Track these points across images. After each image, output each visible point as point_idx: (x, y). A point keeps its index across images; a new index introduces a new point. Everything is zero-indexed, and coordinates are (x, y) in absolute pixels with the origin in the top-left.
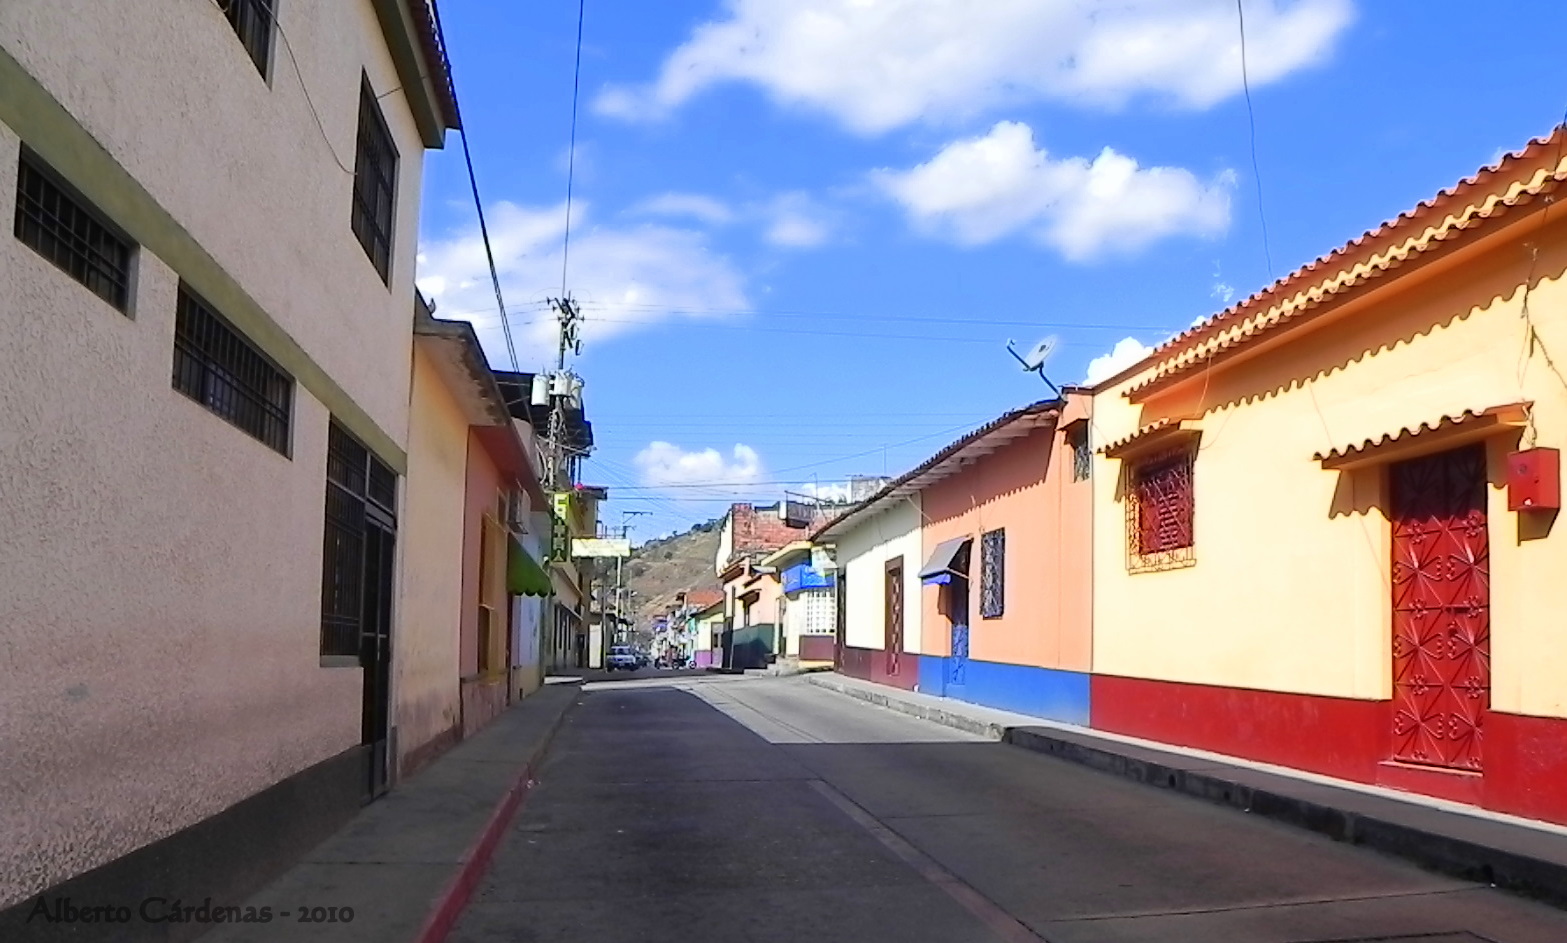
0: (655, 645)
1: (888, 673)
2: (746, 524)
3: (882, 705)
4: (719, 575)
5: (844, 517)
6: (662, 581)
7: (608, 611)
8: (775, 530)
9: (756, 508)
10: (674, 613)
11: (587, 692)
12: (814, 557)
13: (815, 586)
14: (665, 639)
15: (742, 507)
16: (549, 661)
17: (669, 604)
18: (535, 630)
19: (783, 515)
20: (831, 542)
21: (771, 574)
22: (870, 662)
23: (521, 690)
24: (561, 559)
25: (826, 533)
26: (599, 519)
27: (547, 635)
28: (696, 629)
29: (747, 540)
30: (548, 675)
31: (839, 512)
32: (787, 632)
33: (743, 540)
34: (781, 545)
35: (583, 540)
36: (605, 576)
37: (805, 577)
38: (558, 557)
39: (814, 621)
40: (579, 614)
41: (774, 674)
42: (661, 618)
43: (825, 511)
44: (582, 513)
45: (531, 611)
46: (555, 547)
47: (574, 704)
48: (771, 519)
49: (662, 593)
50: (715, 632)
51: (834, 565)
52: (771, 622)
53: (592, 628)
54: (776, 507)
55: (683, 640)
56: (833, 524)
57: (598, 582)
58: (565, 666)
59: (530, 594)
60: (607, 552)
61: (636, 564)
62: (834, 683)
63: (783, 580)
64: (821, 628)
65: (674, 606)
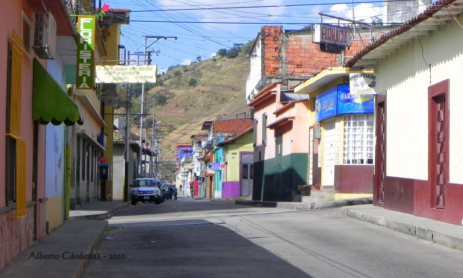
0: (180, 176)
1: (432, 206)
2: (276, 48)
3: (426, 239)
4: (249, 102)
5: (384, 40)
6: (186, 109)
7: (130, 141)
8: (307, 55)
9: (286, 31)
10: (200, 143)
11: (115, 227)
12: (352, 83)
13: (352, 114)
14: (191, 170)
15: (273, 31)
16: (72, 193)
17: (194, 133)
18: (60, 160)
19: (317, 38)
20: (368, 67)
21: (305, 101)
22: (413, 193)
23: (47, 223)
24: (87, 86)
25: (364, 57)
26: (121, 44)
27: (70, 166)
28: (224, 159)
29: (278, 66)
30: (73, 208)
31: (377, 35)
32: (322, 162)
33: (274, 66)
34: (314, 71)
35: (107, 67)
36: (128, 105)
37: (341, 104)
38: (84, 85)
39: (351, 151)
40: (102, 143)
41: (309, 206)
42: (185, 149)
43: (362, 34)
44: (104, 37)
45: (56, 141)
46: (80, 74)
47: (102, 239)
48: (303, 43)
49: (187, 121)
50: (244, 162)
51: (373, 92)
52: (306, 151)
53: (115, 159)
54: (309, 30)
55: (210, 171)
56: (371, 48)
57: (121, 110)
58: (88, 198)
59: (56, 123)
60: (132, 79)
61: (158, 93)
62: (375, 216)
63: (318, 107)
64: (358, 157)
65: (200, 136)
